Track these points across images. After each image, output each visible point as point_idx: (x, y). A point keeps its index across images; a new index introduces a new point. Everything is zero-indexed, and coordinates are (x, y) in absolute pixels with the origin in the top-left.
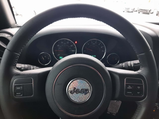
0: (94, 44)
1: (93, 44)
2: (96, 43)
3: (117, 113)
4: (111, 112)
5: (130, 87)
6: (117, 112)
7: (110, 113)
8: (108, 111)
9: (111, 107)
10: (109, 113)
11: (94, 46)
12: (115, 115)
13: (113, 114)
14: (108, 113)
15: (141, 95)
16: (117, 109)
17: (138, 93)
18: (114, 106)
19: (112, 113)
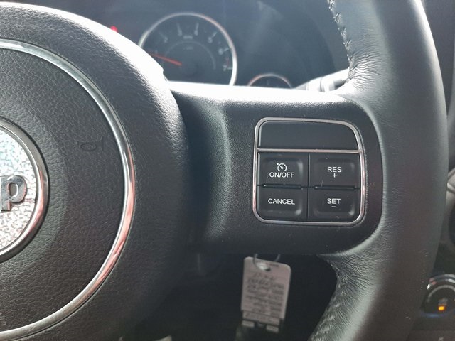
0: (191, 37)
1: (185, 37)
2: (196, 33)
3: (281, 321)
4: (255, 319)
5: (281, 172)
6: (282, 315)
7: (256, 323)
8: (244, 315)
9: (251, 298)
10: (252, 325)
11: (190, 48)
12: (276, 330)
13: (269, 328)
14: (245, 324)
15: (352, 213)
16: (280, 305)
17: (331, 201)
18: (263, 291)
19: (261, 323)
